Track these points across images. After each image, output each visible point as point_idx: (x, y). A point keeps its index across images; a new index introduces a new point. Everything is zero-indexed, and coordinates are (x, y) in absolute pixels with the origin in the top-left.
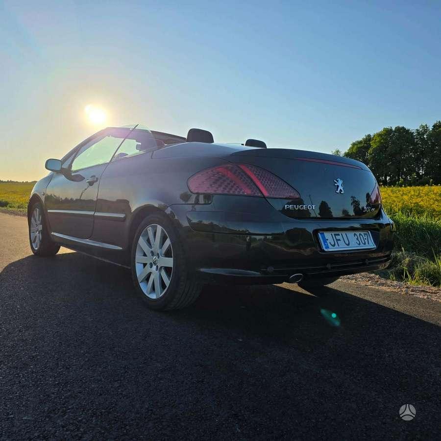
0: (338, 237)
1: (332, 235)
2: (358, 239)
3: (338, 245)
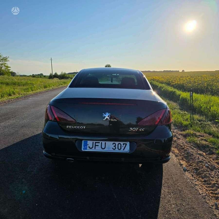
1: (93, 142)
2: (115, 146)
3: (95, 148)
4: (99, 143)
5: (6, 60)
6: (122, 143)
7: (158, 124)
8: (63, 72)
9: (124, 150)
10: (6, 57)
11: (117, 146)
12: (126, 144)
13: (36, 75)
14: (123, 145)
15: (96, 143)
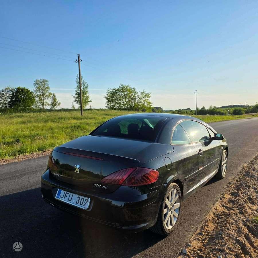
0: (67, 195)
1: (65, 192)
2: (78, 200)
3: (64, 199)
4: (68, 194)
5: (149, 96)
6: (85, 198)
7: (122, 185)
8: (213, 106)
9: (84, 206)
10: (149, 93)
11: (80, 201)
12: (88, 200)
13: (183, 110)
14: (85, 201)
15: (66, 193)
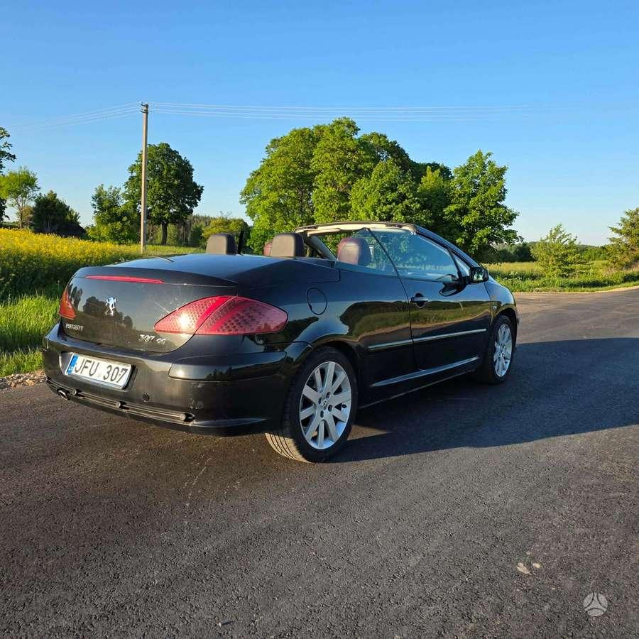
1: (85, 359)
3: (81, 373)
4: (90, 362)
6: (122, 367)
7: (197, 333)
9: (117, 382)
11: (111, 373)
12: (126, 370)
14: (122, 372)
15: (87, 361)
